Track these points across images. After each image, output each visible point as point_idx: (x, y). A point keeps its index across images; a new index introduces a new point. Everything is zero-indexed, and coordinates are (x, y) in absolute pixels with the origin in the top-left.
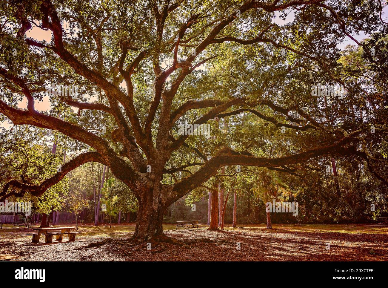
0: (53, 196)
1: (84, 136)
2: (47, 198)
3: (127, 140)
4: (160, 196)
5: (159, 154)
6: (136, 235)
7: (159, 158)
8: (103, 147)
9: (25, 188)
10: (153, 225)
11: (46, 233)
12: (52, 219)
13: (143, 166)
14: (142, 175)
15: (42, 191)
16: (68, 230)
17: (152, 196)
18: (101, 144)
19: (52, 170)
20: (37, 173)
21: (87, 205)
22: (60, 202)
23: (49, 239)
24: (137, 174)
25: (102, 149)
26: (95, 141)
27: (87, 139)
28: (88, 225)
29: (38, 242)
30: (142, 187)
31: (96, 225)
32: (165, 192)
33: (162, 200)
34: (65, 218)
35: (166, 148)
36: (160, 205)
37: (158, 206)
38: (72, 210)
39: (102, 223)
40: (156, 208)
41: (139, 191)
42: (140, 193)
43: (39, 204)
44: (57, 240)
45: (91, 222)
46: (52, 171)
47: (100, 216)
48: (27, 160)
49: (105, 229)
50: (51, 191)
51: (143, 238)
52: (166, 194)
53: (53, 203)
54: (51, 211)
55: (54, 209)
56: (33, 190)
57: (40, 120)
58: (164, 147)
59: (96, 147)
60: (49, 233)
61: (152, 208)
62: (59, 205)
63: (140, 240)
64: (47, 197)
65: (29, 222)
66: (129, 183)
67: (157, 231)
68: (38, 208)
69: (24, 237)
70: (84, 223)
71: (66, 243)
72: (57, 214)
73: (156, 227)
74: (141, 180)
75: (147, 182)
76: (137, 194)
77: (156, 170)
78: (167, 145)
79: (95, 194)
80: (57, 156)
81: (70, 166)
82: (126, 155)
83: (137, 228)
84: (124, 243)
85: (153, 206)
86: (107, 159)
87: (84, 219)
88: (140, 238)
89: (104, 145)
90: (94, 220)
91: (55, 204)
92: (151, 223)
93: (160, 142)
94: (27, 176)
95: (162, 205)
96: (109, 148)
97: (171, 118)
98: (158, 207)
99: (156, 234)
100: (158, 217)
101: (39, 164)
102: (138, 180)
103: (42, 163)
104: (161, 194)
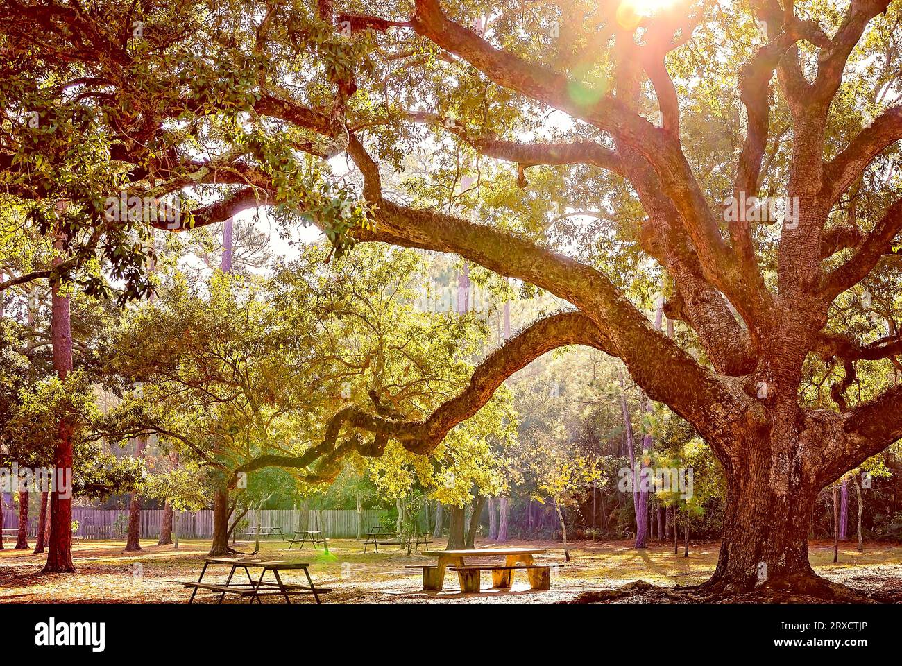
0: (471, 450)
1: (537, 267)
2: (453, 455)
3: (681, 264)
4: (795, 448)
5: (787, 311)
6: (723, 573)
7: (787, 325)
8: (598, 298)
9: (384, 431)
10: (773, 541)
11: (458, 564)
12: (486, 525)
13: (736, 351)
14: (729, 384)
15: (433, 439)
16: (526, 556)
17: (766, 452)
18: (593, 290)
19: (458, 367)
20: (415, 376)
21: (594, 476)
22: (495, 467)
23: (470, 580)
24: (715, 382)
25: (597, 306)
26: (574, 278)
27: (547, 276)
28: (610, 546)
29: (440, 590)
30: (730, 422)
31: (641, 546)
32: (813, 436)
33: (803, 462)
34: (532, 519)
35: (810, 288)
36: (797, 480)
37: (790, 483)
38: (544, 494)
39: (663, 541)
40: (781, 490)
41: (724, 435)
42: (726, 443)
43: (434, 476)
44: (496, 586)
45: (624, 537)
46: (458, 370)
47: (655, 513)
48: (382, 342)
49: (667, 559)
50: (464, 435)
51: (741, 582)
52: (817, 443)
53: (474, 471)
54: (472, 497)
55: (481, 492)
56: (409, 437)
57: (403, 229)
58: (805, 284)
59: (578, 299)
60: (468, 564)
61: (769, 489)
62: (496, 479)
63: (729, 588)
64: (455, 451)
65: (409, 535)
66: (689, 412)
67: (787, 561)
68: (431, 487)
69: (399, 577)
70: (599, 539)
71: (522, 596)
72: (503, 508)
73: (782, 550)
74: (727, 401)
75: (747, 408)
76: (718, 446)
77: (776, 365)
78: (816, 278)
79: (631, 433)
80: (469, 321)
81: (507, 361)
82: (682, 314)
83: (724, 551)
84: (679, 595)
85: (771, 484)
86: (616, 338)
87: (599, 525)
88: (732, 581)
89: (601, 292)
90: (633, 527)
91: (482, 475)
92: (765, 537)
93: (791, 269)
94: (385, 389)
95: (805, 479)
96: (620, 299)
97: (825, 179)
98: (790, 486)
99: (784, 571)
100: (790, 519)
101: (418, 350)
102: (717, 401)
103: (426, 347)
104: (801, 444)
